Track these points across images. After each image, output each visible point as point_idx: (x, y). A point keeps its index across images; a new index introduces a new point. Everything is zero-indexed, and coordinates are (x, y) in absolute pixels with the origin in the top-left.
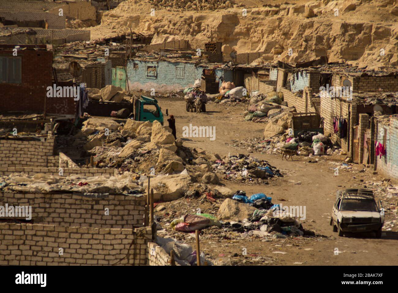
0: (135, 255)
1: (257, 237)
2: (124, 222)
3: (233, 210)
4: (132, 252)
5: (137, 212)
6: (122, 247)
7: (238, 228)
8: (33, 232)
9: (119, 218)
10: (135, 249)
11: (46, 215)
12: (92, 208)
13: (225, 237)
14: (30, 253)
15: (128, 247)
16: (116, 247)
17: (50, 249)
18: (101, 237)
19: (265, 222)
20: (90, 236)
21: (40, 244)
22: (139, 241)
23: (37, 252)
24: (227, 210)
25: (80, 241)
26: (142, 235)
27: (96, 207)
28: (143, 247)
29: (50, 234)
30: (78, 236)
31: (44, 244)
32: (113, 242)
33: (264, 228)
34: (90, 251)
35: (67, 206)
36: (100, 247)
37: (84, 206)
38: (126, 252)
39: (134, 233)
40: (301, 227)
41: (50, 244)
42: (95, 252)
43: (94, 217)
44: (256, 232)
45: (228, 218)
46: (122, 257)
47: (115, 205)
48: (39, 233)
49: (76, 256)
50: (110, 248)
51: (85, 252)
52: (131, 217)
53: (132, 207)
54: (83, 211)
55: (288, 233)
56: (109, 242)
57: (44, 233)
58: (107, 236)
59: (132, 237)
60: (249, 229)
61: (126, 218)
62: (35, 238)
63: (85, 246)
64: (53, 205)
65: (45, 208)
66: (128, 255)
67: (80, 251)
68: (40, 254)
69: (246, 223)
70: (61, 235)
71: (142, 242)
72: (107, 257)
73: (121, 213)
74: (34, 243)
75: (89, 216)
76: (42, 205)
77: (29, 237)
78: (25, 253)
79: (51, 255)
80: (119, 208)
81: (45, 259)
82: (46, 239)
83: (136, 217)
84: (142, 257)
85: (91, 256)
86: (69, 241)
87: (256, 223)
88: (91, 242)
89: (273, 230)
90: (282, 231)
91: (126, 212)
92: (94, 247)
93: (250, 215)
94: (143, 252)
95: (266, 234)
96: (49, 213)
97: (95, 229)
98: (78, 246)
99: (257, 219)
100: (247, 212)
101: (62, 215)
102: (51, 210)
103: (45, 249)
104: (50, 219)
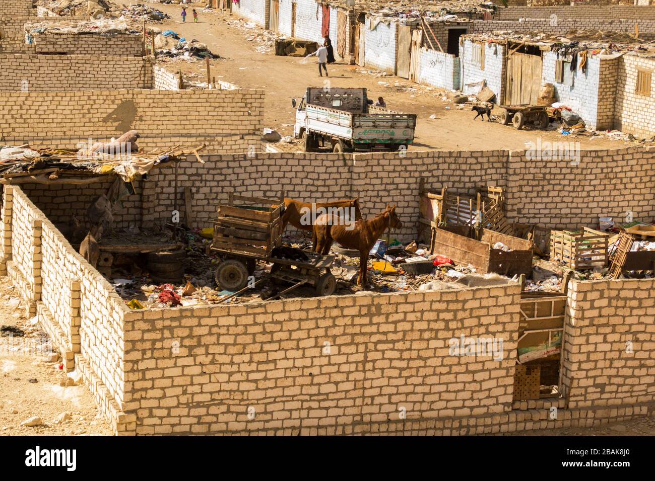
0: (145, 74)
1: (183, 60)
2: (128, 53)
3: (165, 42)
4: (142, 72)
5: (136, 46)
6: (136, 69)
7: (169, 54)
8: (76, 61)
9: (124, 50)
10: (145, 70)
11: (75, 49)
12: (106, 44)
13: (163, 61)
14: (75, 75)
15: (140, 69)
16: (132, 69)
17: (88, 72)
18: (122, 63)
19: (187, 50)
20: (114, 63)
21: (81, 69)
22: (148, 65)
23: (80, 74)
24: (160, 42)
25: (108, 66)
26: (149, 61)
27: (109, 43)
28: (150, 69)
29: (87, 62)
30: (107, 63)
31: (84, 68)
32: (130, 66)
33: (187, 54)
34: (114, 73)
35: (89, 43)
36: (121, 69)
37: (101, 43)
38: (139, 72)
39: (143, 60)
40: (210, 53)
41: (88, 69)
42: (118, 73)
43: (108, 49)
44: (182, 57)
45: (161, 48)
46: (136, 76)
47: (122, 41)
48: (80, 62)
49: (105, 76)
50: (128, 70)
51: (111, 73)
52: (132, 49)
53: (132, 42)
54: (100, 46)
55: (203, 57)
56: (127, 66)
57: (83, 61)
58: (126, 62)
59: (142, 62)
60: (177, 55)
61: (129, 49)
62: (78, 65)
63: (111, 70)
64: (80, 42)
65: (75, 44)
66: (140, 74)
67: (108, 73)
68: (81, 75)
69: (174, 51)
70: (95, 62)
71: (149, 65)
72: (126, 77)
73: (126, 46)
74: (77, 68)
75: (104, 49)
76: (72, 43)
77: (74, 65)
78: (71, 75)
79: (89, 76)
80: (124, 43)
81: (85, 79)
82: (85, 65)
83: (136, 49)
84: (150, 75)
85: (115, 76)
86: (100, 66)
87: (181, 51)
88: (115, 66)
89: (193, 55)
90: (198, 56)
91: (129, 46)
92: (117, 69)
93: (176, 45)
94: (150, 72)
95: (189, 58)
96: (78, 48)
97: (110, 58)
98: (106, 70)
99: (181, 48)
100: (173, 44)
101: (86, 49)
102: (79, 46)
103: (85, 72)
104: (78, 52)
